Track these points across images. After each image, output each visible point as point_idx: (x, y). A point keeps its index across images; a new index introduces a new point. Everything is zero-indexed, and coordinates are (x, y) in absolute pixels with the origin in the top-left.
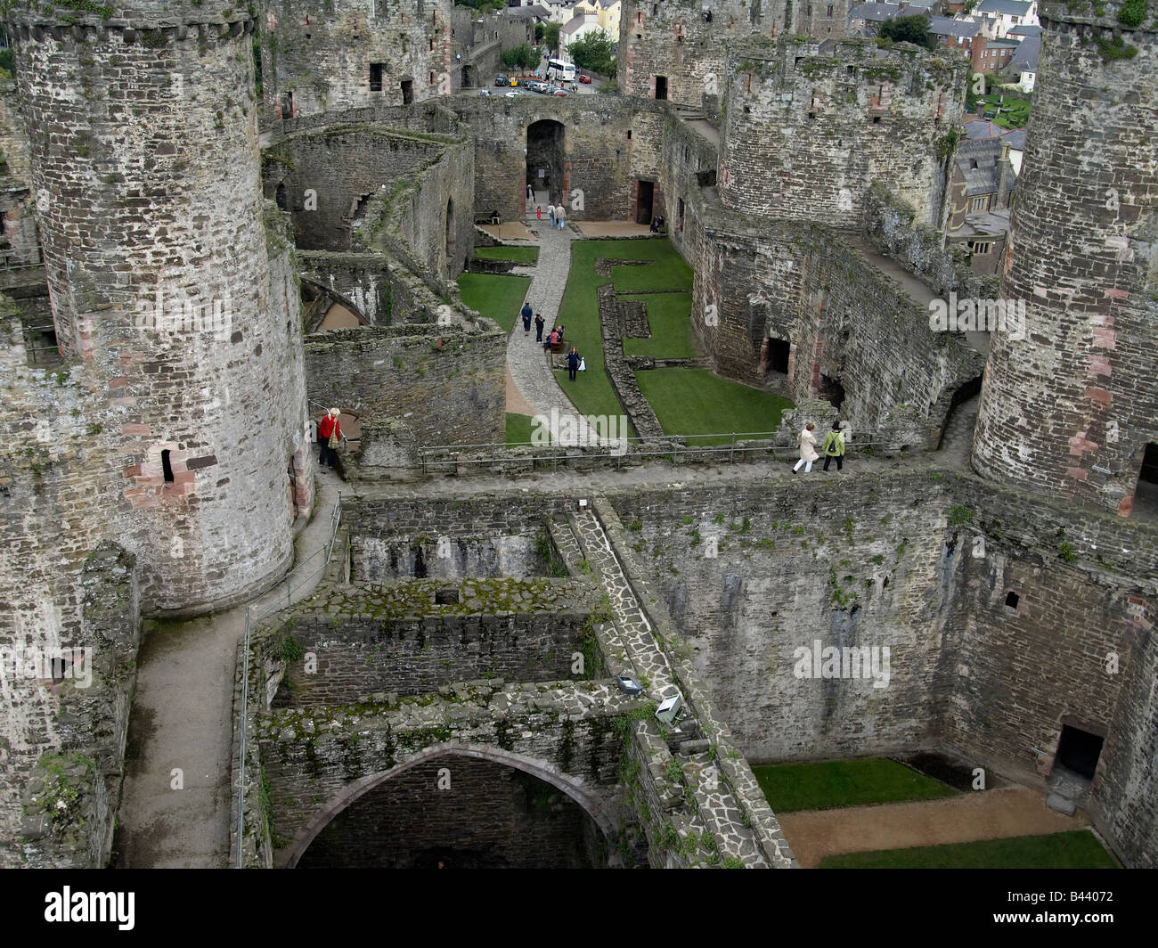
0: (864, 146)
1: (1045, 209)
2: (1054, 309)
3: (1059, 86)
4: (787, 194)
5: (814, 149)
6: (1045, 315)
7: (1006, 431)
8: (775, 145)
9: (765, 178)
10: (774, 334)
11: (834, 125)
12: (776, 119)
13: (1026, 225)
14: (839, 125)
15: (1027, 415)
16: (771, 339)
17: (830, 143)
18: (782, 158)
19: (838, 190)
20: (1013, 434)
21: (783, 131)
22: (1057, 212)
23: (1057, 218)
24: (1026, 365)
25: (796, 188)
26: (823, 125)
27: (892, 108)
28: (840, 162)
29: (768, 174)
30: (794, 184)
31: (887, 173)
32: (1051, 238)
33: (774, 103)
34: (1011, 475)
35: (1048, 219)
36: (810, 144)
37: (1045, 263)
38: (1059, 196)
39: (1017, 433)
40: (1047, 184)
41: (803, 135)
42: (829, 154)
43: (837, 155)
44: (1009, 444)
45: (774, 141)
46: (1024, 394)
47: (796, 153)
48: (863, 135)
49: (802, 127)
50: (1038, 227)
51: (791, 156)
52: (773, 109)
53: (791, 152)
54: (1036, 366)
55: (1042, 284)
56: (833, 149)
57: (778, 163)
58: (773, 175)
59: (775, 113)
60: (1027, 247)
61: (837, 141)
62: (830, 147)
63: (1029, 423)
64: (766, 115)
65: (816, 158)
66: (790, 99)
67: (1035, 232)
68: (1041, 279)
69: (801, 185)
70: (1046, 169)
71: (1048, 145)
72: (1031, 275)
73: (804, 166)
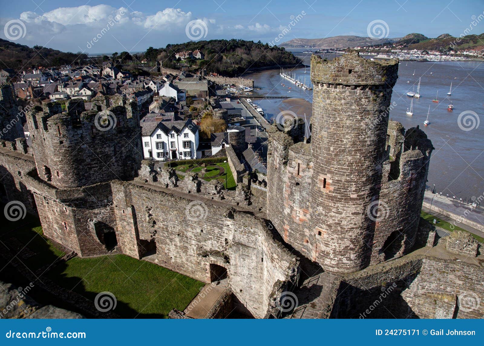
0: (119, 143)
1: (351, 164)
2: (360, 201)
3: (352, 112)
4: (91, 172)
5: (98, 150)
6: (357, 204)
7: (344, 252)
8: (80, 154)
9: (80, 169)
10: (106, 231)
11: (105, 138)
12: (78, 142)
13: (341, 172)
14: (107, 138)
15: (353, 242)
16: (105, 234)
17: (105, 146)
18: (85, 158)
19: (113, 164)
20: (348, 252)
21: (82, 147)
22: (358, 163)
23: (359, 166)
24: (351, 225)
25: (95, 169)
26: (100, 140)
27: (125, 125)
28: (111, 152)
29: (81, 167)
30: (94, 167)
31: (129, 151)
32: (356, 174)
33: (75, 136)
34: (349, 267)
35: (354, 167)
36: (97, 149)
37: (355, 184)
38: (358, 157)
39: (349, 251)
40: (351, 153)
41: (92, 146)
42: (106, 151)
43: (108, 150)
44: (346, 256)
45: (79, 152)
46: (351, 236)
47: (91, 154)
48: (117, 139)
49: (90, 143)
50: (349, 171)
51: (89, 156)
52: (75, 138)
53: (89, 154)
54: (355, 224)
55: (354, 193)
56: (107, 148)
57: (84, 161)
58: (83, 167)
59: (77, 140)
60: (343, 180)
61: (108, 145)
62: (105, 148)
63: (354, 246)
64: (72, 142)
65: (100, 154)
66: (82, 132)
67: (347, 173)
68: (354, 191)
69: (97, 167)
70: (349, 147)
71: (350, 137)
72: (348, 191)
73: (95, 159)
